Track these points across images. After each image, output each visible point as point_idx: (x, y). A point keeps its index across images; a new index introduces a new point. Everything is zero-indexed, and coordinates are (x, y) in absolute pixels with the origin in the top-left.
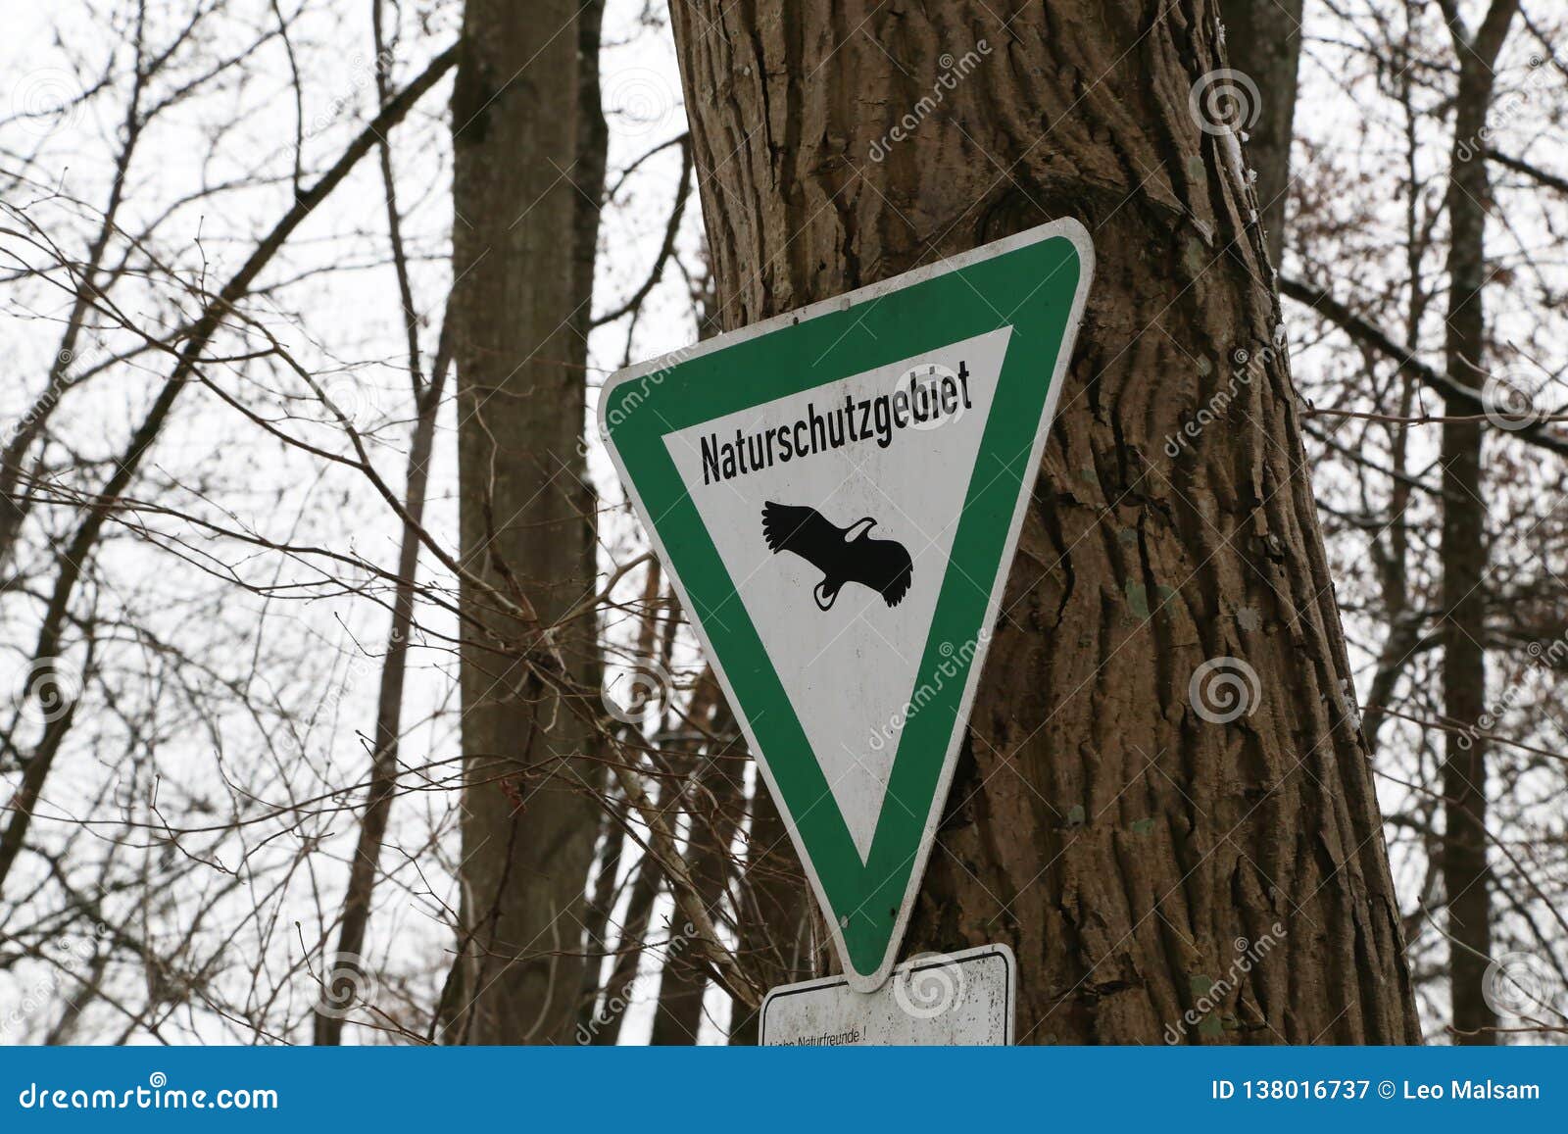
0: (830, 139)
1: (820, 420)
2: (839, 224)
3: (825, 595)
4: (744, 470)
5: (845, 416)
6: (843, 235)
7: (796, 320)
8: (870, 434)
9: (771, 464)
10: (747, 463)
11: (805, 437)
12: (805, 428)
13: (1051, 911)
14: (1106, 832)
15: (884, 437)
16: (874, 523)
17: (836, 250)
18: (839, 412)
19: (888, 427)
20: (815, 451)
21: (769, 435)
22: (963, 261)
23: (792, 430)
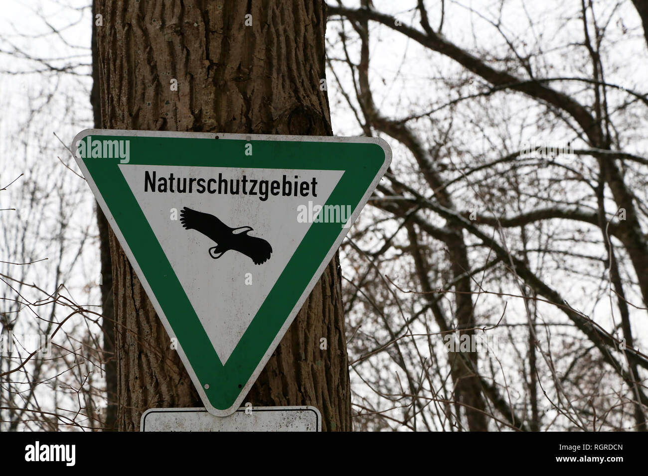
0: (242, 68)
1: (225, 181)
2: (243, 104)
3: (215, 252)
4: (172, 191)
5: (241, 184)
6: (245, 109)
7: (217, 138)
8: (256, 194)
9: (190, 191)
10: (175, 187)
11: (215, 186)
12: (215, 182)
13: (298, 393)
14: (311, 364)
15: (264, 197)
16: (252, 229)
17: (241, 114)
18: (238, 181)
19: (266, 193)
20: (220, 192)
21: (191, 181)
22: (321, 139)
23: (207, 182)
